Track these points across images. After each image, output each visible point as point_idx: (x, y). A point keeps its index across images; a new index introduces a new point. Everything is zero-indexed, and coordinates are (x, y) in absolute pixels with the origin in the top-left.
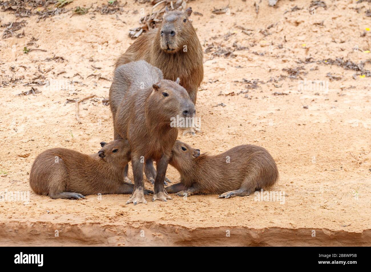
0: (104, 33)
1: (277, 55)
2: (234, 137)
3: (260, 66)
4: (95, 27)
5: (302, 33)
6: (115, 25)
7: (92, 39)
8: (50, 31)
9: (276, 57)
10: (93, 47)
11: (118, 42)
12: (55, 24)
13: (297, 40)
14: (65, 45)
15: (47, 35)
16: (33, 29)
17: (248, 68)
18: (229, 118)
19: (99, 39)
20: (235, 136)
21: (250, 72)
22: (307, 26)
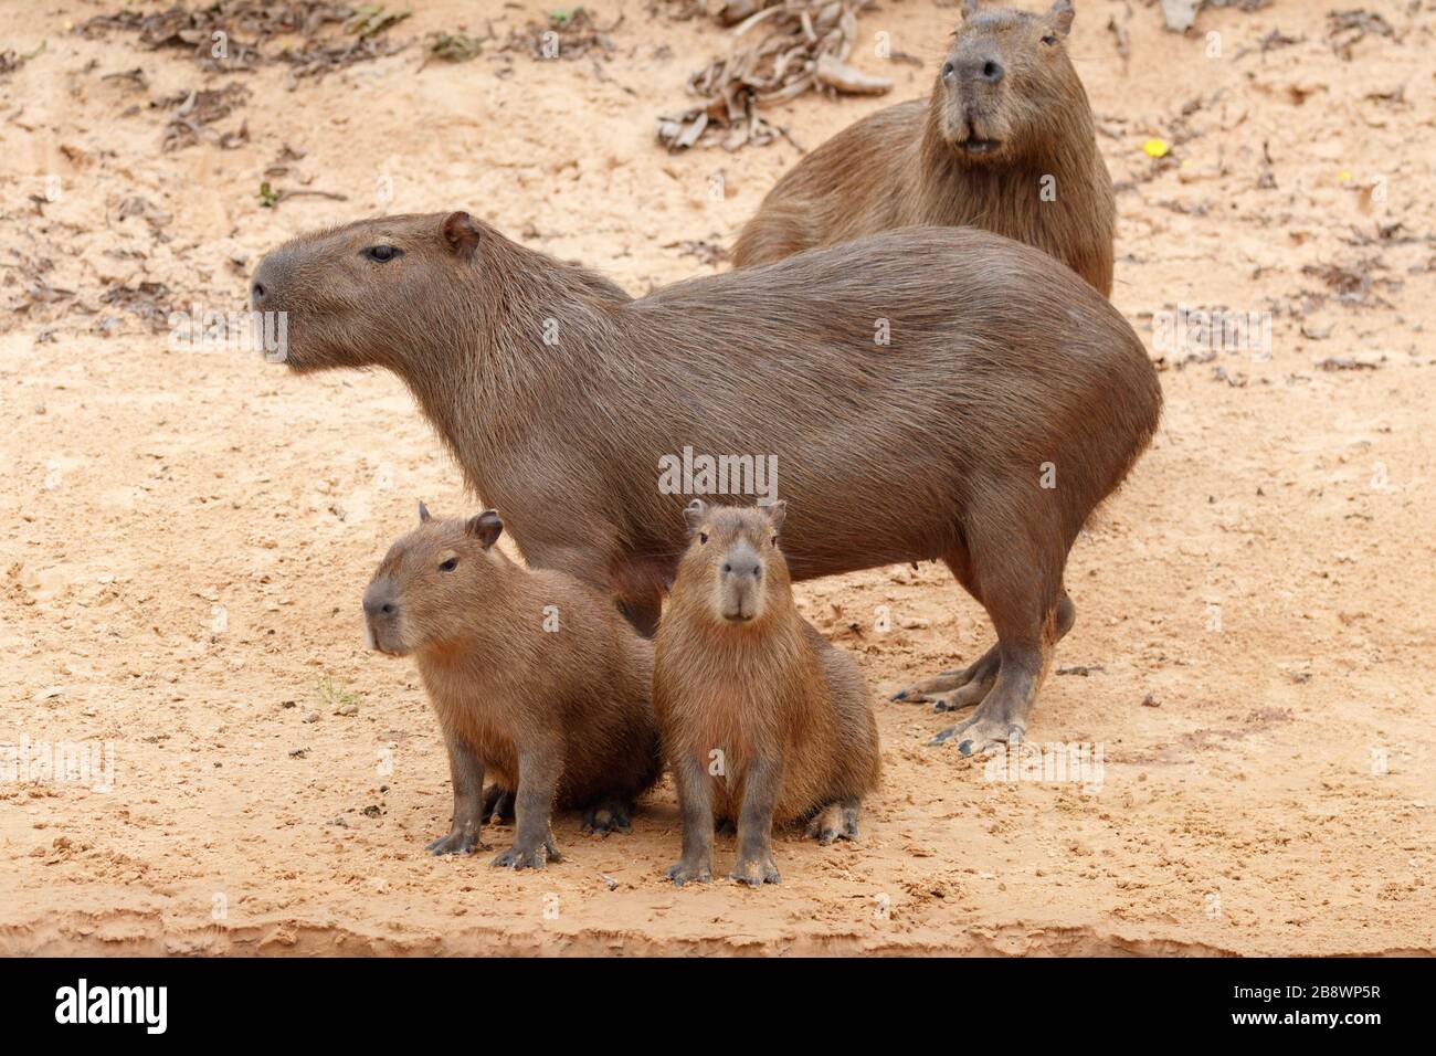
0: (558, 129)
1: (1264, 215)
2: (1250, 543)
3: (1212, 258)
4: (521, 108)
5: (1328, 131)
6: (594, 100)
7: (514, 153)
8: (345, 122)
9: (1258, 223)
10: (523, 182)
11: (614, 164)
12: (363, 97)
13: (1312, 156)
14: (415, 175)
15: (338, 138)
16: (279, 115)
17: (1165, 263)
18: (1197, 465)
19: (542, 152)
20: (1251, 536)
21: (1179, 278)
22: (1343, 104)
